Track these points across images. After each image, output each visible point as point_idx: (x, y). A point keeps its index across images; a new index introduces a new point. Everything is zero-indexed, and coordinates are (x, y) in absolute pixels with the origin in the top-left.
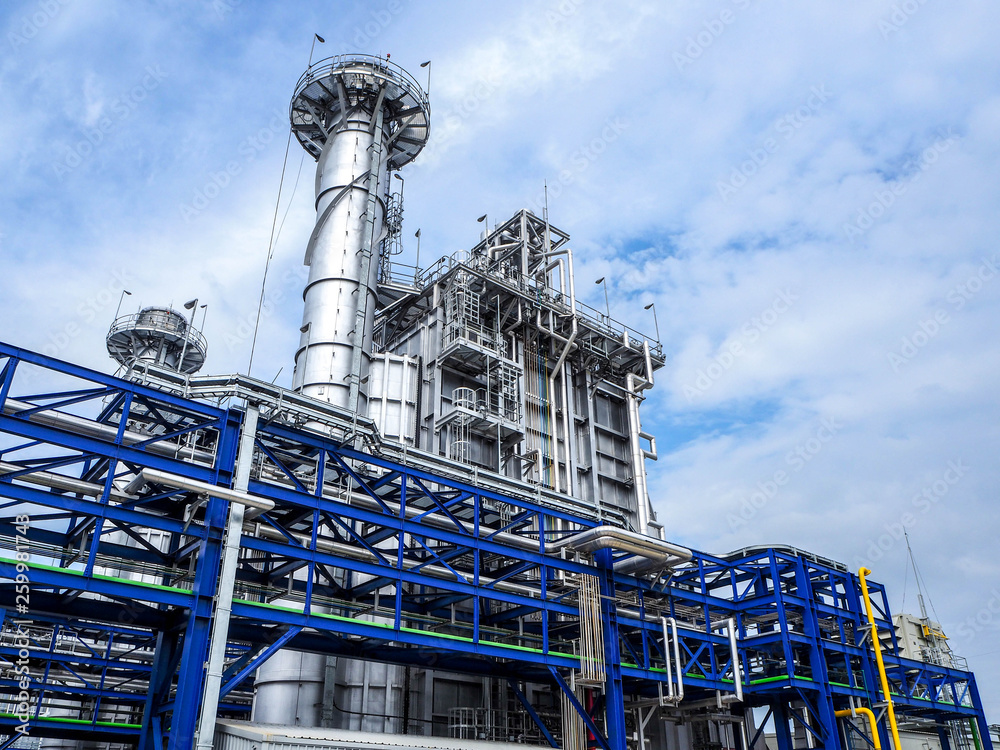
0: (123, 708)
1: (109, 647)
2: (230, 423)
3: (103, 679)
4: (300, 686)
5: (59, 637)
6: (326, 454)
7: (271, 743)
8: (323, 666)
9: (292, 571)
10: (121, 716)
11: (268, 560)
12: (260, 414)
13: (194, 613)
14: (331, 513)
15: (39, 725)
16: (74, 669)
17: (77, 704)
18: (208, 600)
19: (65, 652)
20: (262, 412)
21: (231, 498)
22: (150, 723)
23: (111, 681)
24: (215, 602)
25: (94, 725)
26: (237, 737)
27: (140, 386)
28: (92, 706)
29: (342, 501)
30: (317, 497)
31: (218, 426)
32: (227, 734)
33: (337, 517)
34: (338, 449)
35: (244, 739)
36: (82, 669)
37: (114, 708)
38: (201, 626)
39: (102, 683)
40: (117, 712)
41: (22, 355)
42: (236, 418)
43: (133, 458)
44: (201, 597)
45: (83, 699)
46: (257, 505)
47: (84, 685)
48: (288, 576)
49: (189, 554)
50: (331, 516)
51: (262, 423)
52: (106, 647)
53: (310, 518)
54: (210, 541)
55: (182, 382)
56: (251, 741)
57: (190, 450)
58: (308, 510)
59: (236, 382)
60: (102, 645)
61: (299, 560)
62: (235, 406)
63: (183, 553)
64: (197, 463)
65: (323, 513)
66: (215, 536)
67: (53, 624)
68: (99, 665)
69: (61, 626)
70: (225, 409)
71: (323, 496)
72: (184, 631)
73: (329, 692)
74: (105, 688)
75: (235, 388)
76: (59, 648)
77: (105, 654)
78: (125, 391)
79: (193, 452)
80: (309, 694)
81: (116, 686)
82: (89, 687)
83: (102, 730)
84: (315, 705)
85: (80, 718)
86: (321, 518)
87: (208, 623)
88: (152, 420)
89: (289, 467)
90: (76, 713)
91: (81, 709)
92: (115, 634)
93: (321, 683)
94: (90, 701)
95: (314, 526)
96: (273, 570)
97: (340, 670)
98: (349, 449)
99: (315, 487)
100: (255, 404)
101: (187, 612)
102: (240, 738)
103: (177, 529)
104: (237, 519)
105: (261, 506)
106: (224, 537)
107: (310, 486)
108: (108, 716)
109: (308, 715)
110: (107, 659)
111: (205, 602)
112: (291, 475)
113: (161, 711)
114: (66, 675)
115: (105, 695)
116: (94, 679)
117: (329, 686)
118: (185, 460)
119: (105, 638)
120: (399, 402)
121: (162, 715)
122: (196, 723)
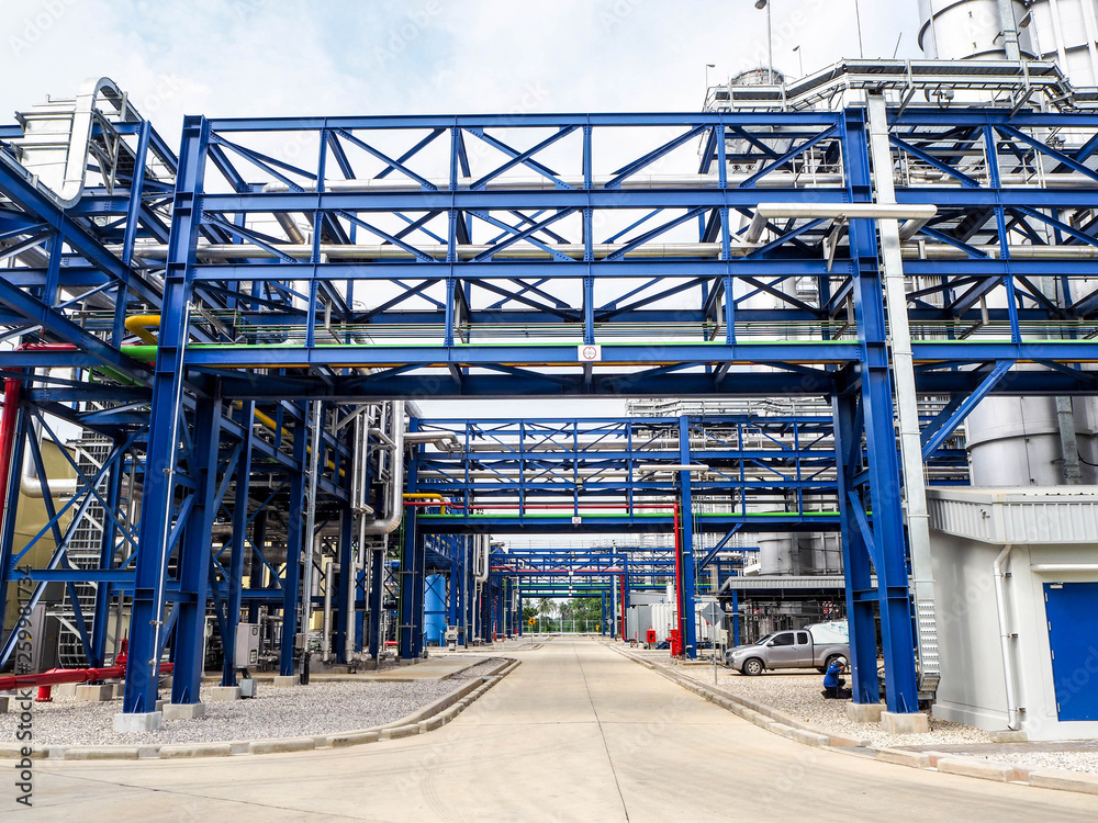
0: (826, 497)
1: (796, 438)
2: (851, 127)
3: (798, 471)
4: (1027, 441)
5: (744, 435)
6: (994, 131)
7: (1005, 504)
8: (1054, 414)
9: (983, 295)
10: (827, 506)
11: (946, 288)
12: (887, 104)
13: (866, 367)
14: (1021, 206)
15: (748, 521)
16: (768, 464)
17: (781, 498)
18: (879, 345)
19: (755, 449)
20: (889, 99)
21: (876, 215)
22: (847, 498)
23: (806, 472)
24: (889, 348)
25: (801, 516)
26: (956, 502)
27: (730, 114)
28: (793, 498)
29: (1033, 186)
30: (995, 190)
31: (837, 134)
32: (943, 501)
33: (1031, 209)
34: (1008, 120)
35: (966, 503)
36: (775, 463)
37: (818, 497)
38: (878, 379)
39: (799, 475)
40: (822, 502)
41: (593, 120)
42: (856, 119)
43: (743, 199)
44: (870, 345)
45: (785, 493)
46: (912, 215)
47: (782, 479)
48: (978, 305)
49: (843, 302)
50: (1022, 210)
51: (893, 114)
52: (793, 439)
53: (992, 223)
54: (864, 275)
55: (776, 96)
56: (976, 504)
57: (811, 177)
58: (985, 212)
59: (844, 69)
60: (789, 438)
61: (990, 276)
62: (851, 103)
63: (837, 302)
64: (821, 186)
65: (1010, 210)
66: (867, 268)
67: (735, 423)
68: (791, 459)
69: (743, 425)
70: (840, 109)
71: (1003, 186)
72: (860, 390)
73: (1069, 444)
74: (803, 479)
75: (845, 79)
76: (746, 446)
77: (794, 445)
78: (714, 125)
79: (816, 177)
80: (1043, 449)
81: (813, 476)
82: (788, 480)
83: (812, 520)
84: (1053, 462)
85: (787, 511)
86: (1008, 219)
87: (885, 373)
88: (758, 156)
89: (946, 162)
90: (782, 507)
91: (787, 503)
92: (799, 425)
93: (1056, 435)
94: (792, 494)
95: (1001, 234)
96: (957, 302)
97: (1079, 414)
98: (1026, 115)
99: (988, 180)
100: (876, 91)
101: (858, 368)
102: (961, 502)
103: (820, 270)
104: (891, 243)
105: (918, 216)
106: (880, 268)
107: (980, 180)
108: (815, 506)
109: (1046, 473)
110: (797, 451)
111: (877, 350)
112: (952, 171)
113: (856, 483)
114: (762, 471)
115: (804, 486)
116: (791, 472)
117: (1068, 434)
118: (807, 186)
119: (790, 431)
120: (1084, 48)
121: (859, 488)
122: (900, 491)
